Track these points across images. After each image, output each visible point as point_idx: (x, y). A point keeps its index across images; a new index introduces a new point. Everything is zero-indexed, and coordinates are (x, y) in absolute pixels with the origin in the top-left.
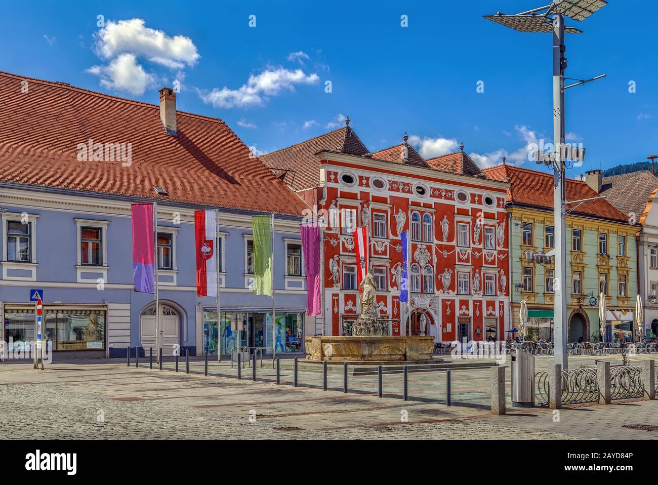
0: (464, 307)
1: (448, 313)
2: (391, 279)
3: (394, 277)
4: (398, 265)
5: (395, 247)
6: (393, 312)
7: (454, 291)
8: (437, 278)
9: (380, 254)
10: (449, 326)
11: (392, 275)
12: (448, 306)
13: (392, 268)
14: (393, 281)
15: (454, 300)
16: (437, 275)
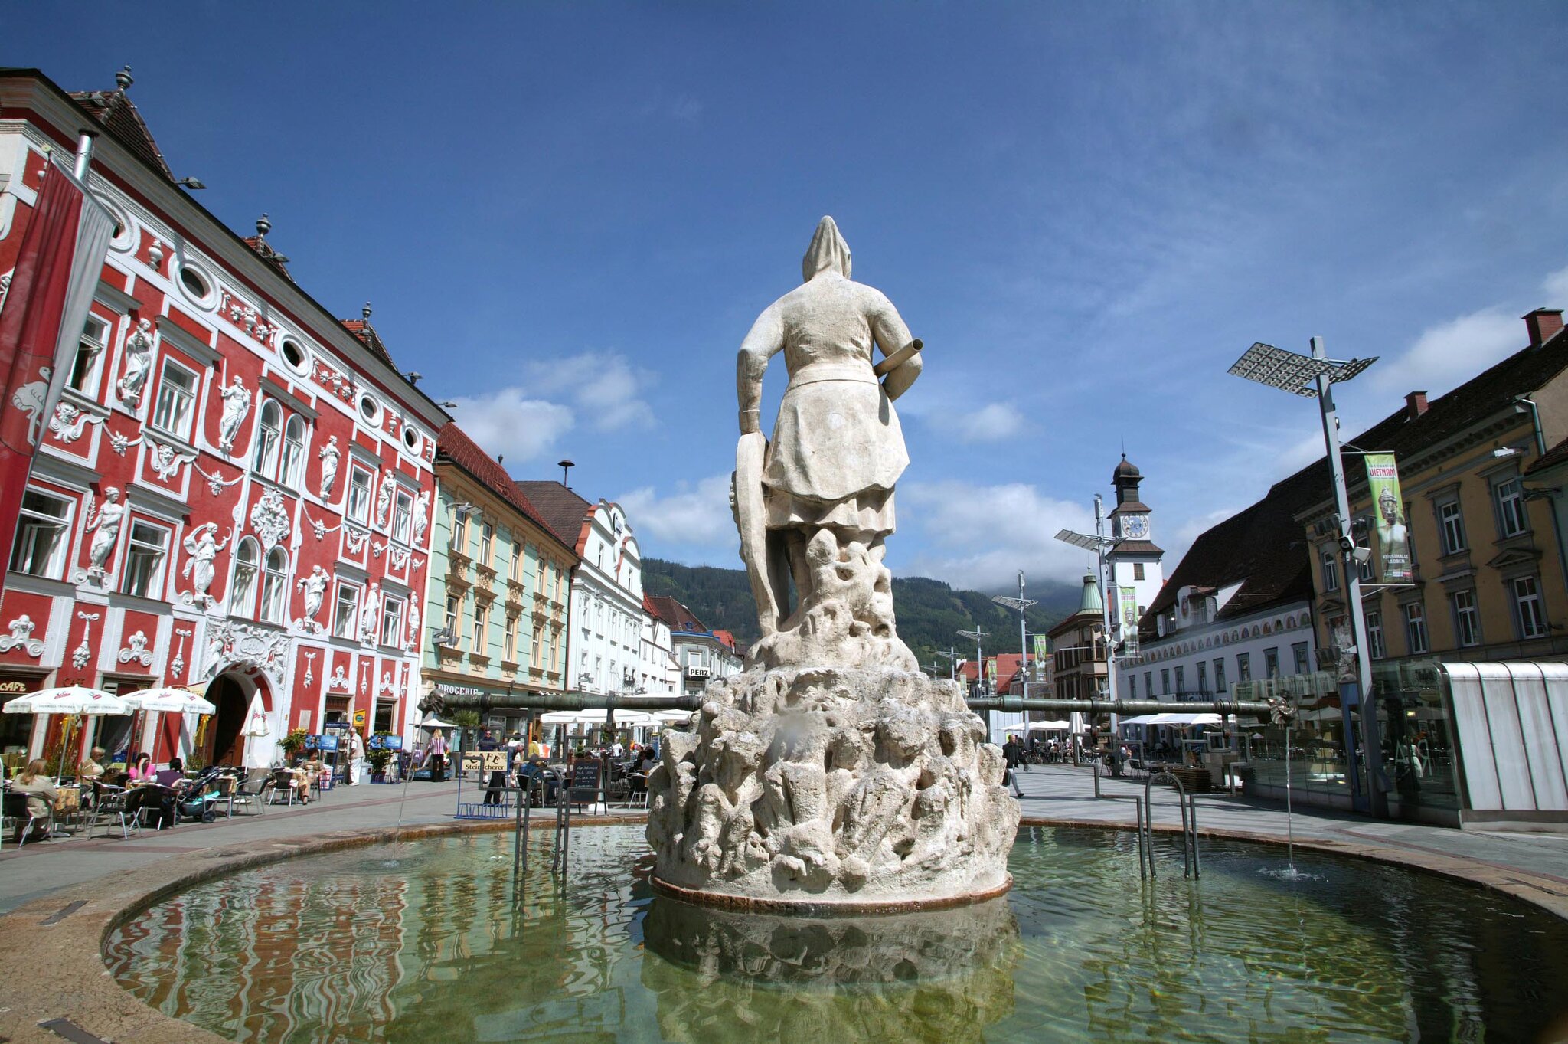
0: (340, 669)
1: (307, 682)
2: (181, 566)
3: (190, 561)
4: (204, 531)
5: (209, 477)
6: (169, 670)
7: (325, 626)
8: (295, 588)
9: (161, 483)
10: (305, 715)
11: (184, 556)
12: (308, 660)
13: (188, 534)
14: (186, 572)
15: (323, 650)
16: (296, 578)
